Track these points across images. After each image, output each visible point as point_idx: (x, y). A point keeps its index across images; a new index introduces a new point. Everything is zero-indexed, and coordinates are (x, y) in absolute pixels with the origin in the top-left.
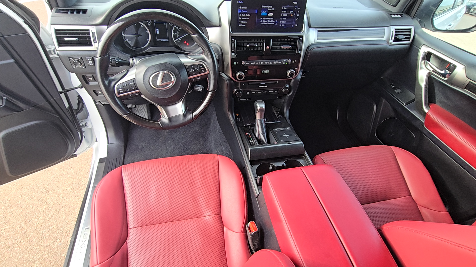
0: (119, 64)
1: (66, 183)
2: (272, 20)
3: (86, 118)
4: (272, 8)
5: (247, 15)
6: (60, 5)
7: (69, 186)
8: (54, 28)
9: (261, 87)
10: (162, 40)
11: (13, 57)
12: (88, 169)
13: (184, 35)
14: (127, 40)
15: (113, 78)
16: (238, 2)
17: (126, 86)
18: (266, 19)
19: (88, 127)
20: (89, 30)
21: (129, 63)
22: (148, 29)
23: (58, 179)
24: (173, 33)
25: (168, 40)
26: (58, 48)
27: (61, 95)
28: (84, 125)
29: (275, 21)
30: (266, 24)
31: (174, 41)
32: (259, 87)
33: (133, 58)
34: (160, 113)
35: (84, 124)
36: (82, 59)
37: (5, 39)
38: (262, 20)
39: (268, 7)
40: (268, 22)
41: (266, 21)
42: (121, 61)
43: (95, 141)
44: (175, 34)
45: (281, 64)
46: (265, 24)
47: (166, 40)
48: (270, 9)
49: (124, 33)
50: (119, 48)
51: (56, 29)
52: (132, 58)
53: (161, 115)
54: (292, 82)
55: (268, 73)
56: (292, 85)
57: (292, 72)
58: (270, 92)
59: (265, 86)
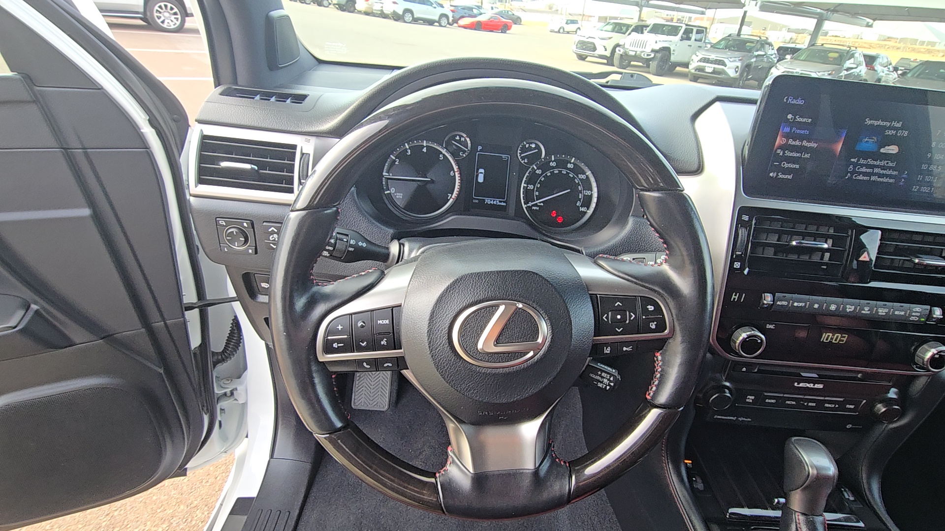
0: (357, 255)
1: (159, 511)
2: (890, 168)
3: (239, 377)
4: (902, 128)
5: (805, 143)
6: (241, 80)
7: (163, 520)
8: (201, 130)
9: (801, 385)
10: (488, 201)
11: (91, 203)
12: (220, 482)
13: (554, 194)
14: (393, 190)
15: (328, 288)
16: (787, 99)
17: (362, 327)
18: (871, 162)
19: (236, 400)
20: (294, 147)
21: (388, 254)
22: (455, 168)
23: (146, 497)
24: (525, 183)
25: (504, 202)
26: (196, 187)
27: (188, 314)
28: (229, 394)
29: (901, 173)
30: (865, 178)
31: (524, 206)
32: (796, 384)
33: (401, 241)
34: (450, 444)
35: (228, 391)
36: (253, 228)
37: (87, 155)
38: (855, 165)
39: (888, 124)
40: (875, 174)
41: (868, 170)
42: (364, 245)
43: (245, 436)
44: (528, 188)
45: (902, 319)
46: (861, 177)
47: (500, 202)
48: (894, 132)
49: (388, 172)
50: (367, 206)
51: (205, 133)
52: (399, 240)
53: (450, 453)
54: (920, 383)
55: (843, 341)
56: (917, 394)
57: (942, 354)
58: (830, 406)
59: (817, 386)
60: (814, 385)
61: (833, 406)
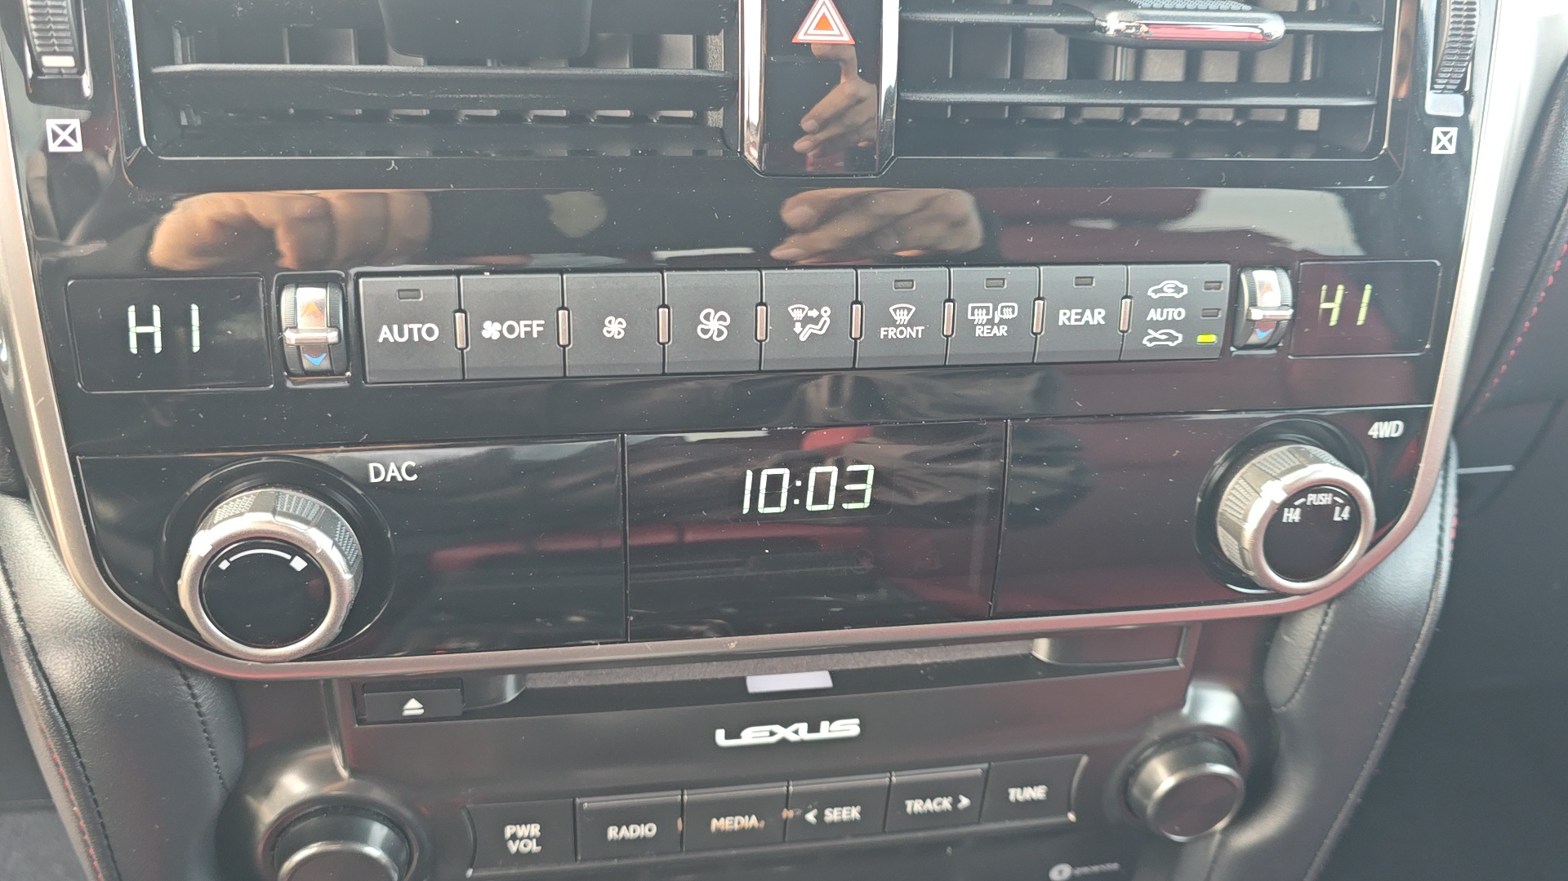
9: (753, 736)
32: (720, 737)
45: (1106, 349)
54: (1306, 635)
55: (858, 496)
56: (1296, 690)
57: (1312, 499)
58: (931, 805)
59: (830, 730)
60: (814, 728)
61: (946, 803)
